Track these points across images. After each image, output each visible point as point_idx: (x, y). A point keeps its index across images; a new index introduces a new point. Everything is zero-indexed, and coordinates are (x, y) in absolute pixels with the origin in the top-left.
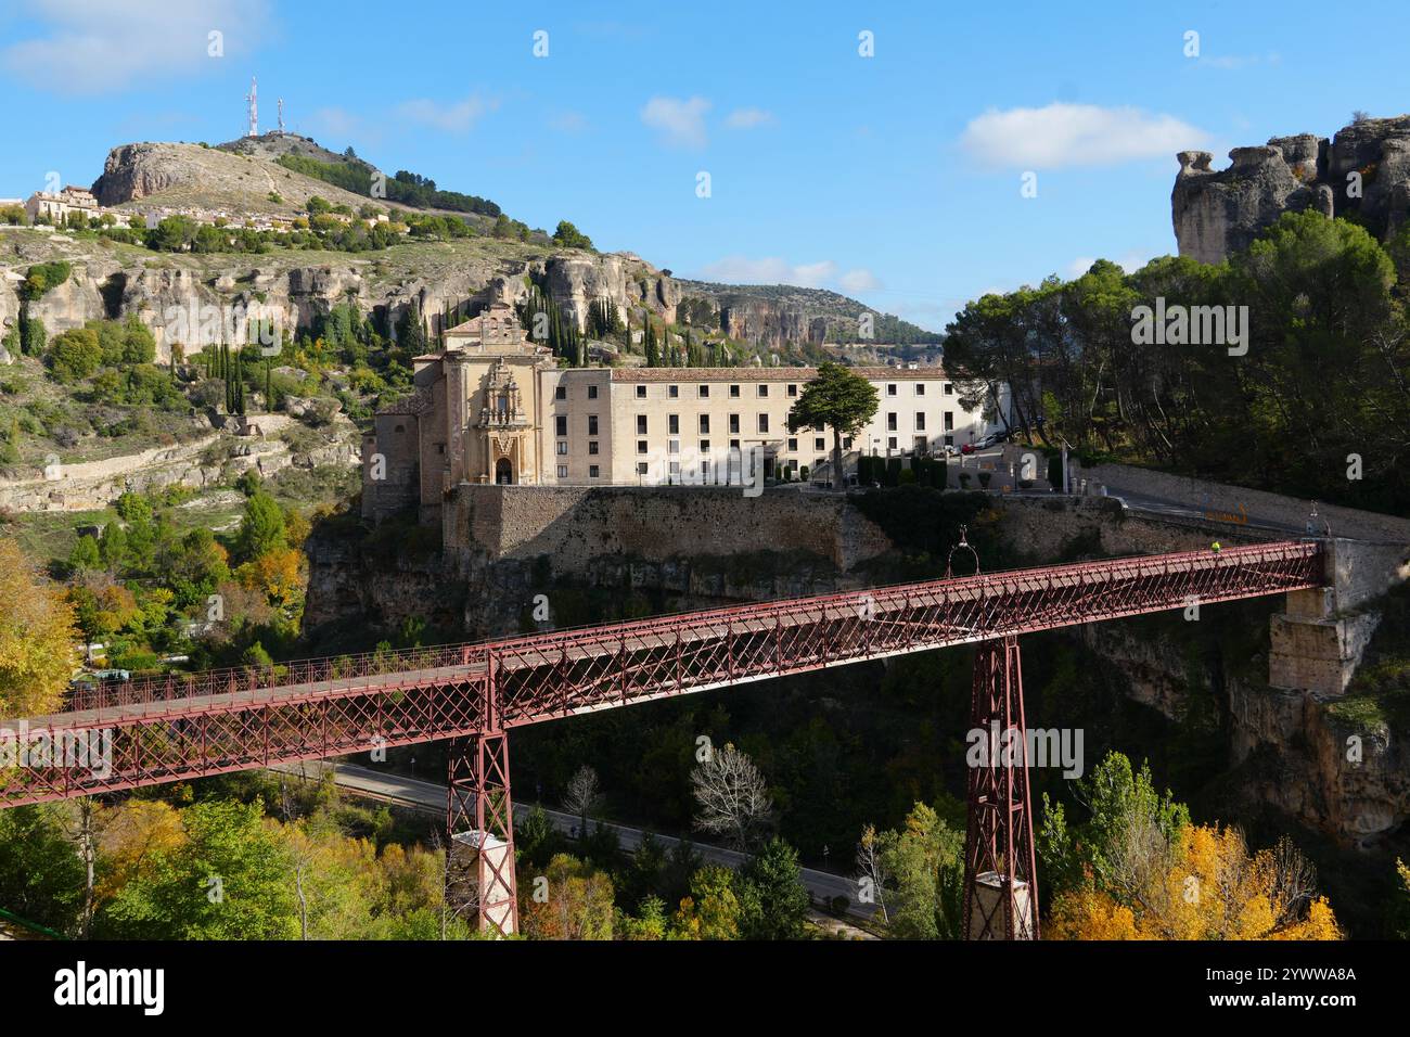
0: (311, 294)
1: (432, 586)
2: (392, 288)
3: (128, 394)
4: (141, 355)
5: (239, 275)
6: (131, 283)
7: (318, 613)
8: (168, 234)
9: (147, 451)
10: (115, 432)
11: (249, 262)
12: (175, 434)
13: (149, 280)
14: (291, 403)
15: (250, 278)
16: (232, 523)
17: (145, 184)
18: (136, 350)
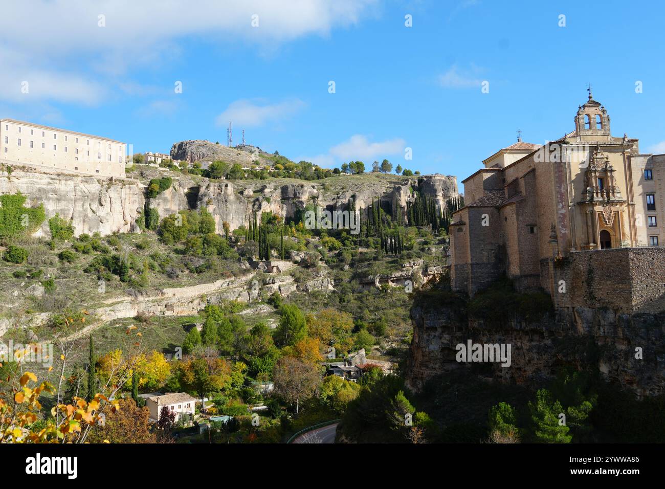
0: (293, 198)
1: (548, 342)
2: (335, 196)
3: (204, 250)
4: (208, 229)
5: (255, 190)
6: (203, 190)
7: (424, 368)
8: (216, 169)
9: (218, 281)
10: (199, 271)
11: (259, 183)
12: (232, 272)
13: (212, 189)
14: (293, 254)
15: (262, 190)
16: (269, 323)
17: (191, 157)
18: (205, 227)
